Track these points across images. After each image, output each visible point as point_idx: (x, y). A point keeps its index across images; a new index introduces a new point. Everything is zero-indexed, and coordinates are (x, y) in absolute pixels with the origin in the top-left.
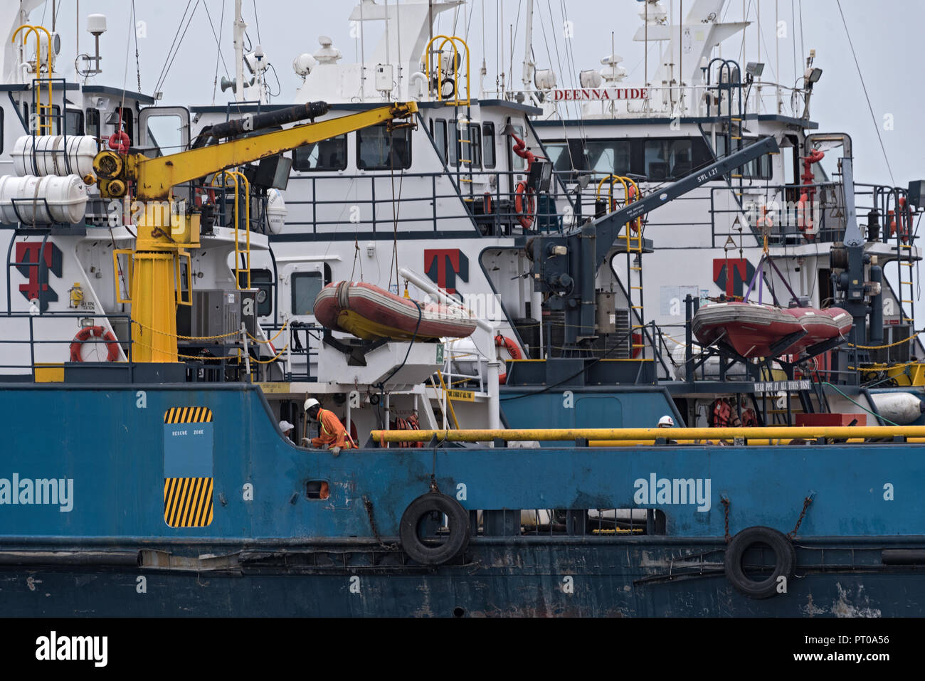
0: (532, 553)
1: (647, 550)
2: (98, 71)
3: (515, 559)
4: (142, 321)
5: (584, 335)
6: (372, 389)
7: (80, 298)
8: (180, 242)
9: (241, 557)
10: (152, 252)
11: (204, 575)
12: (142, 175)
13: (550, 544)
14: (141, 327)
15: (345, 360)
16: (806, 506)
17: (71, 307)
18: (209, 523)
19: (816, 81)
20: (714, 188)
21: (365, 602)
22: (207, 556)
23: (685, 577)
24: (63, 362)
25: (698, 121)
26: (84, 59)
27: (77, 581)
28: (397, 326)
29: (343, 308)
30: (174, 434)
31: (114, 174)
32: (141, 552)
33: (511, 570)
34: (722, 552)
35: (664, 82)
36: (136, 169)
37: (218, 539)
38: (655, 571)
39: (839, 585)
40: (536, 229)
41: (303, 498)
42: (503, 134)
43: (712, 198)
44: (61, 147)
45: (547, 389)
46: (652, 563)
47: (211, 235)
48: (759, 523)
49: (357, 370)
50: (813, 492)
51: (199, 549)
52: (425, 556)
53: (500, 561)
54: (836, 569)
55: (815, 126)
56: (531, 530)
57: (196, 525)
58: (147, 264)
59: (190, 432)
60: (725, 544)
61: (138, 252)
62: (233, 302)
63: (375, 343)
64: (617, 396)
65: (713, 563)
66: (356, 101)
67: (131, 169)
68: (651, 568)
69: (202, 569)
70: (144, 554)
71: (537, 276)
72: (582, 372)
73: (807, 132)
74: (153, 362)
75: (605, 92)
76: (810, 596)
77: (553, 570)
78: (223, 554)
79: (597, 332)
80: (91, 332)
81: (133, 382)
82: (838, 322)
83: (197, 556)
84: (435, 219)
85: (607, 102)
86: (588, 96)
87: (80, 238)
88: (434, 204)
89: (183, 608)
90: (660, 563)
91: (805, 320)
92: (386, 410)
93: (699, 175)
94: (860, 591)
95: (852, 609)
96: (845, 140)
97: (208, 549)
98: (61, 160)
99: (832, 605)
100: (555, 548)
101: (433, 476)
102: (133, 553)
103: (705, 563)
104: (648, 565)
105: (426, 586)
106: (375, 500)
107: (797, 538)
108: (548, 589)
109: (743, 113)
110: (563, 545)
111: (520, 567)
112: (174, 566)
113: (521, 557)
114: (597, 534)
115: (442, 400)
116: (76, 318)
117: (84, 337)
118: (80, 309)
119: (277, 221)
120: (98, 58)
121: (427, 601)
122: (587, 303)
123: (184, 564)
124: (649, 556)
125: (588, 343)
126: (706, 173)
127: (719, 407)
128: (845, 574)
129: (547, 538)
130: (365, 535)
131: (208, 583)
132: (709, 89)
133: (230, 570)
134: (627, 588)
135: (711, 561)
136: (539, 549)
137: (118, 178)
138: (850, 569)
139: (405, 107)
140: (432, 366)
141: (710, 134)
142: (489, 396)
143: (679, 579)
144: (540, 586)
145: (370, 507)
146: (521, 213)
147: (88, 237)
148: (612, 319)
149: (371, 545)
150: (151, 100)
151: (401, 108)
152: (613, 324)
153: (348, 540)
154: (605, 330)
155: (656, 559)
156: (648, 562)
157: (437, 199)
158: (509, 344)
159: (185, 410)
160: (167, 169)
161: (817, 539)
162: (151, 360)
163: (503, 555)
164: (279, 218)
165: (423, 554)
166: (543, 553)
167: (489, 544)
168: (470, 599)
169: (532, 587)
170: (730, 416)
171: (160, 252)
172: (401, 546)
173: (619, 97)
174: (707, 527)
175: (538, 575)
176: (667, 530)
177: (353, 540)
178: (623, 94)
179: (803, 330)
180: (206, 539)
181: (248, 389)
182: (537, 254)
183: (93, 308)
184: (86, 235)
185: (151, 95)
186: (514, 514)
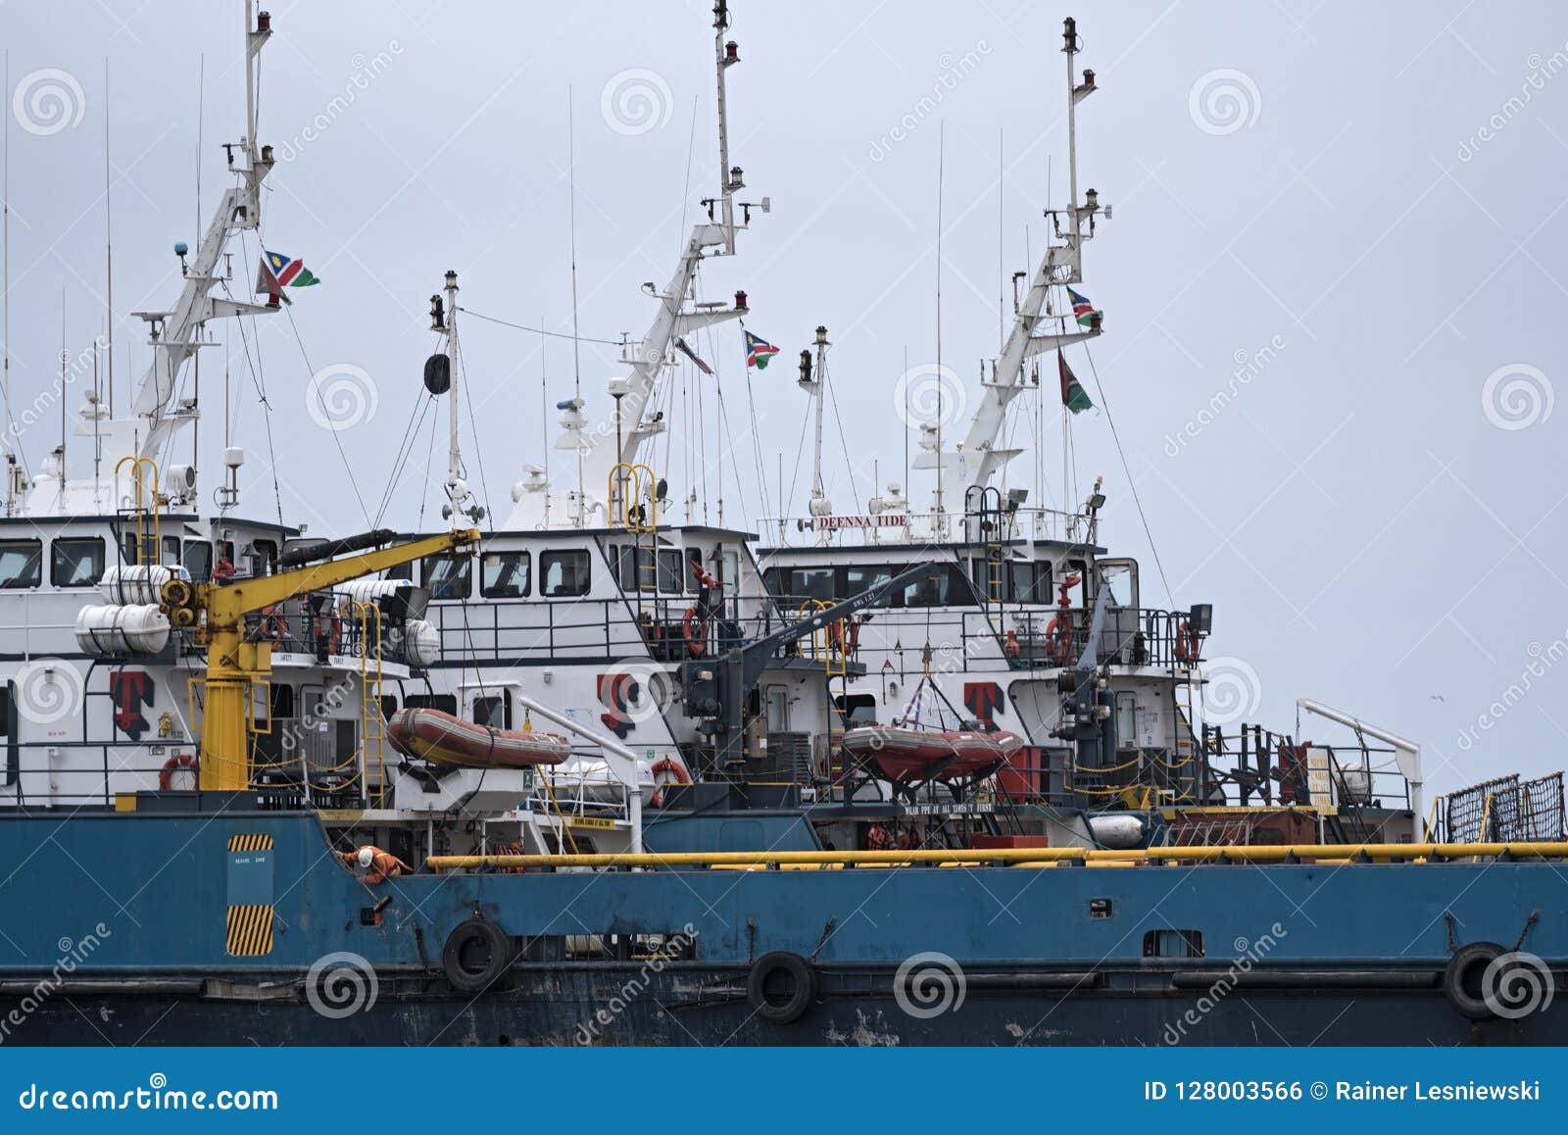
0: (570, 978)
1: (677, 975)
2: (235, 503)
3: (555, 984)
4: (211, 751)
5: (732, 759)
6: (448, 816)
7: (169, 728)
8: (247, 670)
9: (296, 985)
10: (220, 680)
11: (264, 1004)
12: (212, 603)
13: (587, 970)
14: (208, 755)
15: (419, 787)
16: (827, 930)
17: (160, 736)
18: (268, 951)
19: (1100, 507)
20: (965, 614)
21: (415, 1029)
22: (266, 984)
23: (712, 1003)
24: (135, 791)
25: (955, 548)
26: (222, 491)
27: (147, 1010)
28: (466, 751)
29: (410, 734)
30: (238, 861)
31: (182, 603)
32: (205, 981)
33: (551, 996)
34: (746, 977)
35: (933, 509)
36: (206, 598)
37: (276, 967)
38: (686, 997)
39: (859, 1011)
40: (716, 651)
41: (357, 926)
42: (712, 559)
43: (963, 623)
44: (146, 577)
45: (694, 814)
46: (684, 989)
47: (325, 664)
48: (782, 948)
49: (431, 797)
50: (834, 917)
51: (259, 978)
52: (466, 984)
53: (541, 988)
54: (855, 995)
55: (1104, 551)
56: (582, 955)
57: (256, 953)
58: (216, 694)
59: (252, 860)
60: (747, 969)
61: (210, 680)
62: (326, 730)
63: (446, 770)
64: (760, 820)
65: (740, 989)
66: (541, 529)
67: (201, 597)
68: (683, 994)
69: (263, 998)
70: (208, 983)
71: (685, 701)
72: (726, 797)
73: (1096, 557)
74: (220, 789)
75: (867, 519)
76: (832, 1022)
77: (590, 996)
78: (281, 982)
79: (745, 757)
80: (179, 761)
81: (200, 810)
82: (1002, 746)
83: (257, 984)
84: (608, 645)
85: (868, 529)
86: (851, 524)
87: (170, 668)
88: (607, 630)
89: (246, 1036)
90: (690, 989)
91: (958, 744)
92: (482, 837)
93: (855, 600)
94: (879, 1016)
95: (873, 1036)
96: (1131, 565)
97: (268, 978)
98: (146, 590)
99: (853, 1031)
100: (591, 974)
101: (477, 902)
102: (194, 983)
103: (733, 988)
104: (680, 991)
105: (472, 1013)
106: (425, 927)
107: (819, 963)
108: (586, 1015)
109: (983, 540)
110: (598, 971)
111: (559, 992)
112: (236, 995)
113: (560, 983)
114: (636, 960)
115: (557, 828)
116: (147, 748)
117: (173, 766)
118: (169, 738)
119: (426, 651)
120: (235, 491)
121: (474, 1028)
122: (733, 727)
123: (244, 993)
124: (680, 980)
125: (735, 767)
126: (862, 598)
127: (873, 831)
128: (863, 1000)
129: (584, 964)
130: (414, 962)
131: (268, 1011)
132: (966, 516)
133: (288, 998)
134: (660, 1014)
135: (738, 987)
136: (578, 974)
137: (185, 606)
138: (869, 994)
139: (465, 535)
140: (517, 793)
141: (966, 559)
142: (631, 823)
143: (707, 1005)
144: (579, 1013)
145: (419, 933)
146: (689, 638)
147: (178, 666)
148: (763, 743)
149: (420, 971)
150: (296, 533)
151: (460, 535)
152: (763, 748)
153: (397, 967)
154: (756, 754)
155: (687, 984)
156: (679, 988)
157: (610, 625)
158: (675, 768)
159: (248, 838)
160: (236, 598)
161: (835, 964)
162: (218, 787)
163: (543, 982)
164: (430, 649)
165: (465, 980)
166: (580, 979)
167: (529, 971)
168: (514, 1025)
169: (571, 1013)
170: (885, 839)
171: (228, 680)
172: (444, 973)
173: (880, 524)
174: (734, 952)
175: (577, 1002)
176: (697, 955)
177: (403, 967)
178: (883, 521)
179: (954, 754)
180: (265, 967)
181: (306, 816)
182: (685, 679)
183: (182, 737)
184: (175, 664)
185: (297, 527)
186: (557, 940)
